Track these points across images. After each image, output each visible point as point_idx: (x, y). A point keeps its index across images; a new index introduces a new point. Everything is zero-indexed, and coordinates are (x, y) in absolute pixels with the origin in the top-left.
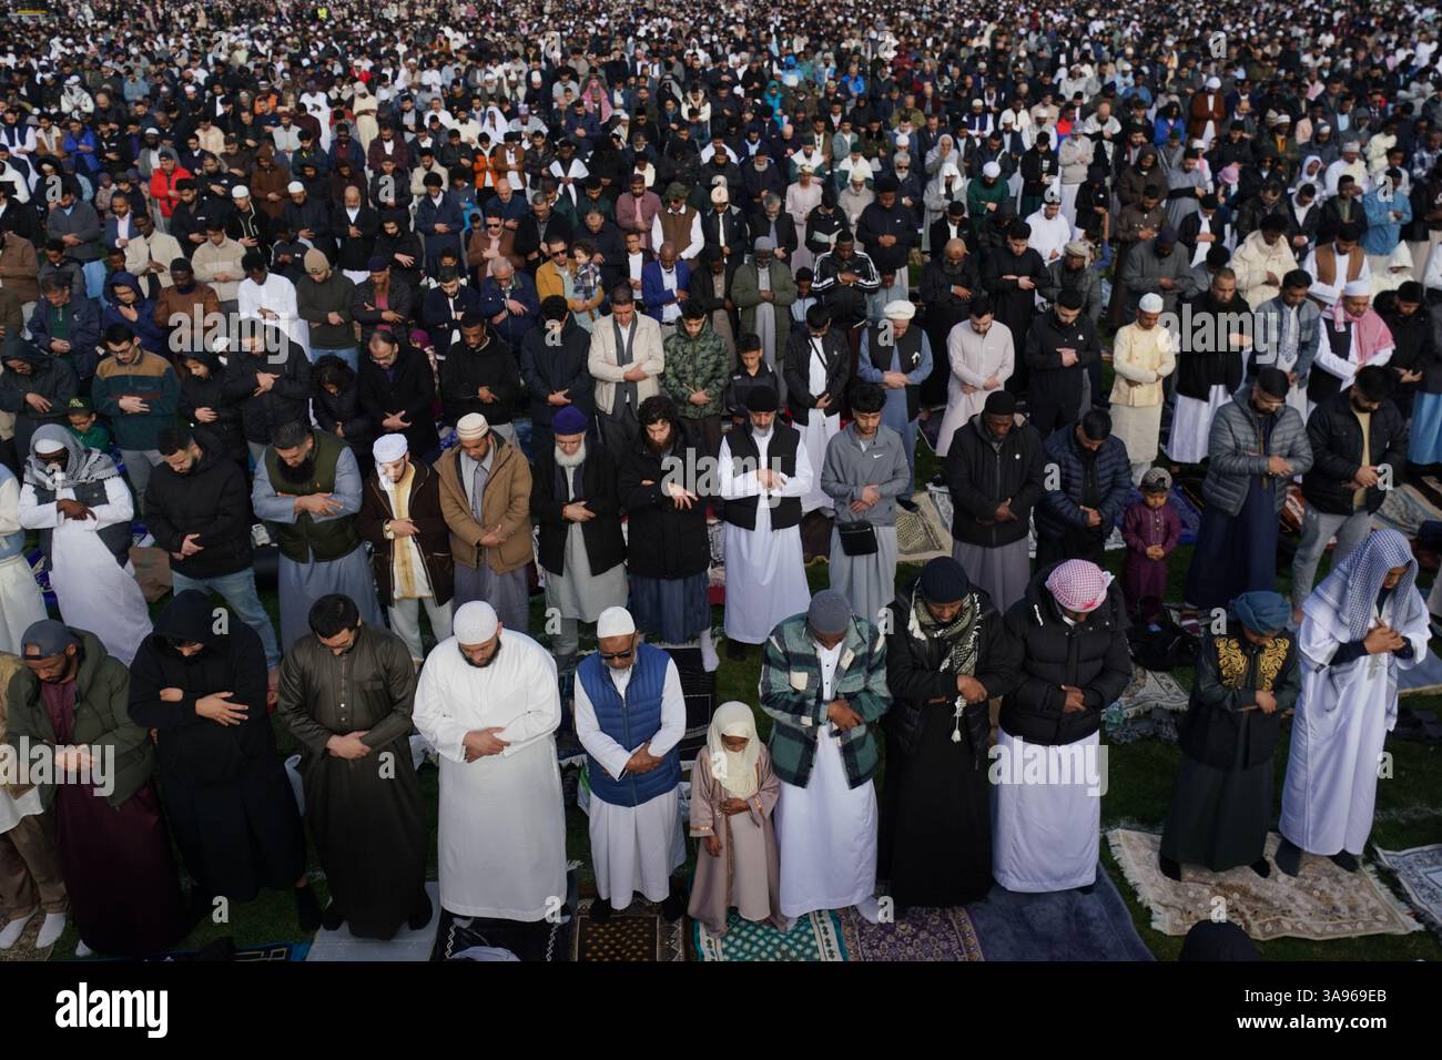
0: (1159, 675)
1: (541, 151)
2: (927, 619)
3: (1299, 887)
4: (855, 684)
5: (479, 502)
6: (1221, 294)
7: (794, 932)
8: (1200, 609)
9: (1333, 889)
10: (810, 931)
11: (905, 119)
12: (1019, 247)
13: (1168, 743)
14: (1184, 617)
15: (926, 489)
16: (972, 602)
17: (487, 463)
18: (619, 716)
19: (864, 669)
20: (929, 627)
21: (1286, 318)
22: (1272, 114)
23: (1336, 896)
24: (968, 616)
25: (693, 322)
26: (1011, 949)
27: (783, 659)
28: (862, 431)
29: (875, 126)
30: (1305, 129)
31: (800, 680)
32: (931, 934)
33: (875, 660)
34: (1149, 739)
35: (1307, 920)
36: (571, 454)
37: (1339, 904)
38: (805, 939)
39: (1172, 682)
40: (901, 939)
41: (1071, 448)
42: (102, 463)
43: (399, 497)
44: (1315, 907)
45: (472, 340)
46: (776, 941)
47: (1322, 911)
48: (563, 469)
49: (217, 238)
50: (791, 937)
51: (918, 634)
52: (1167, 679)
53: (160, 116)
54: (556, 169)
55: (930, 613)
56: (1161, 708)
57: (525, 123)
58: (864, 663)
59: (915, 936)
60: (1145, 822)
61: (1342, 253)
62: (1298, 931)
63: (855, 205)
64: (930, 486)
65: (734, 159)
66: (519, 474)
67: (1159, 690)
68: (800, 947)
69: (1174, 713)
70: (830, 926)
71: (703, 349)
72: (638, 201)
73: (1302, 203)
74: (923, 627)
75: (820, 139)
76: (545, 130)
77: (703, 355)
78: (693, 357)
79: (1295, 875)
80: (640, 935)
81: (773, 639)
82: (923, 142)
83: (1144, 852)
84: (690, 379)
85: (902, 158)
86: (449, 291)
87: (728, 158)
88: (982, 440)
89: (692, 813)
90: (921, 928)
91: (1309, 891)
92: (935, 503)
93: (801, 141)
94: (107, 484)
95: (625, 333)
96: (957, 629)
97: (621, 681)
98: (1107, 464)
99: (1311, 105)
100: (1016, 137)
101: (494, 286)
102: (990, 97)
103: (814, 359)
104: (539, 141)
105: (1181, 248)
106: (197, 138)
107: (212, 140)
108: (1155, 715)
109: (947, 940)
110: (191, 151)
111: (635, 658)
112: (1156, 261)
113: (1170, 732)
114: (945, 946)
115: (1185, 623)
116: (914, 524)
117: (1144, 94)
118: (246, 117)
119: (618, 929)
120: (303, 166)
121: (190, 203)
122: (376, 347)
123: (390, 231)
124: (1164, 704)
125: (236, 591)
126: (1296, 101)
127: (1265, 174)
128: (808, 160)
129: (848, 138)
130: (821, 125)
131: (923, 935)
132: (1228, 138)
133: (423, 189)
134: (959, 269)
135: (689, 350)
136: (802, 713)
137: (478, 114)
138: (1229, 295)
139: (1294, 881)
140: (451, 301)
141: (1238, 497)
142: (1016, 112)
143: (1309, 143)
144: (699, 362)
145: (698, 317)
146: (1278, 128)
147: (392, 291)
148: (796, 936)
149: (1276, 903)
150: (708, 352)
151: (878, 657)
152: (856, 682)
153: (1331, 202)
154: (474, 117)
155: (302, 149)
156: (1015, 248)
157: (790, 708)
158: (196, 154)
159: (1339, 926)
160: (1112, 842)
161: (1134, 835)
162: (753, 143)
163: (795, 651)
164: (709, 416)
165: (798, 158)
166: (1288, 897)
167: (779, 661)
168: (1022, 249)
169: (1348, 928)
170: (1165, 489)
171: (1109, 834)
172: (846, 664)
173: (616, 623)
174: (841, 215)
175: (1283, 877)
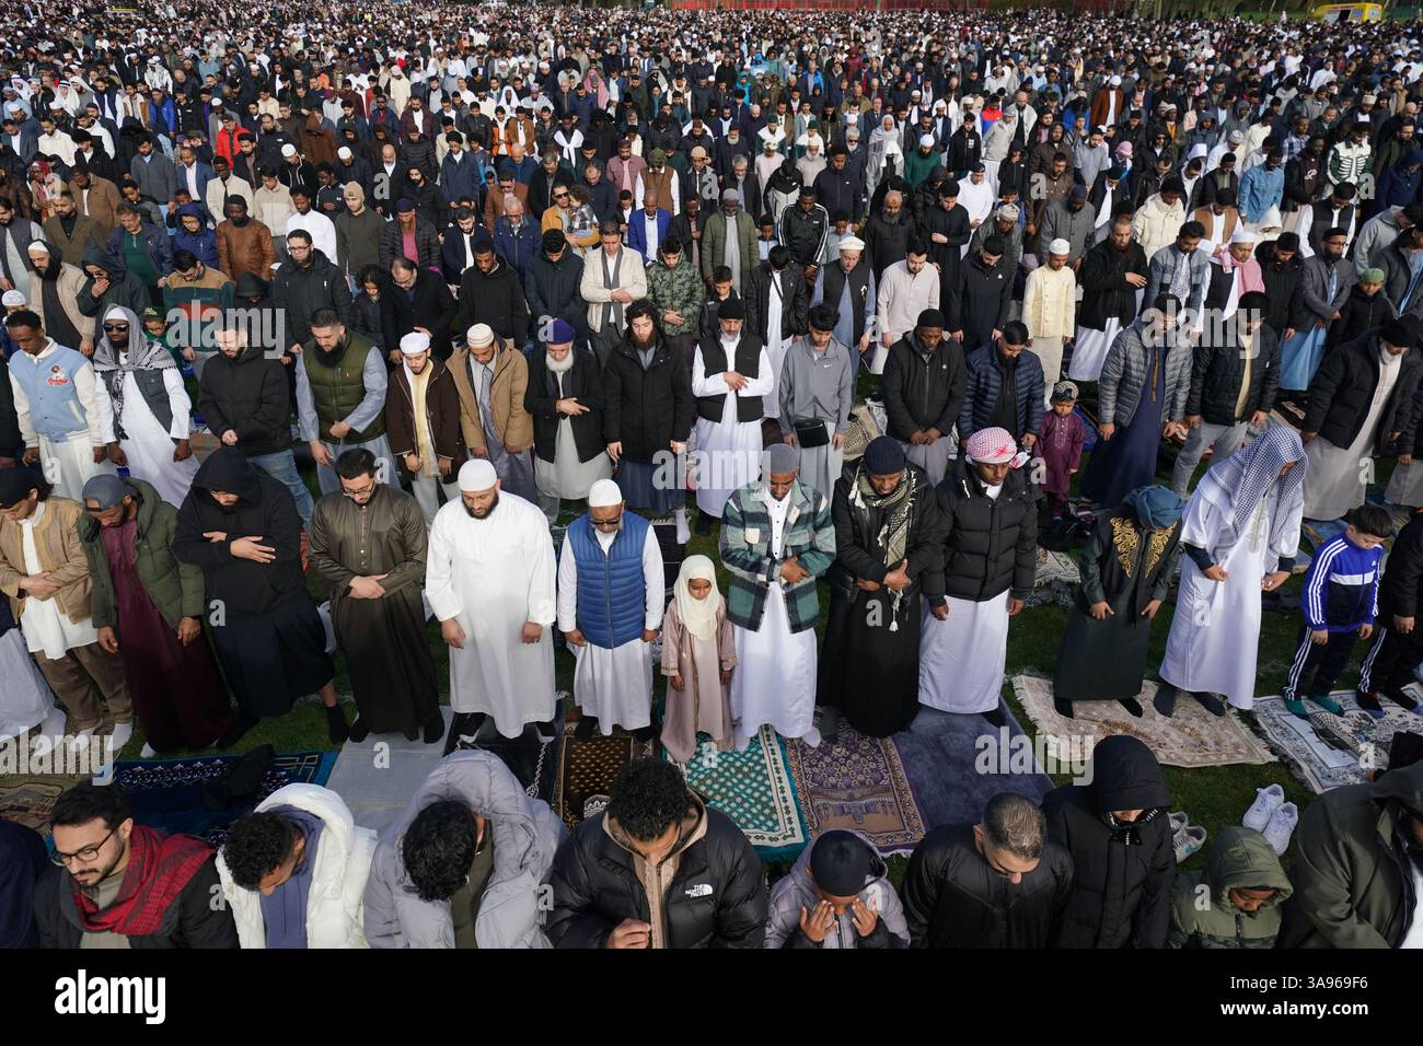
0: (1057, 554)
1: (548, 124)
2: (868, 490)
3: (1173, 725)
4: (802, 538)
5: (486, 395)
6: (1119, 238)
7: (746, 752)
8: (1094, 502)
9: (1202, 727)
10: (760, 752)
11: (855, 103)
12: (949, 204)
13: (1065, 608)
14: (1081, 509)
15: (865, 403)
16: (909, 478)
17: (492, 366)
18: (601, 569)
19: (810, 526)
20: (869, 497)
21: (1179, 262)
22: (1163, 104)
23: (1205, 732)
24: (904, 489)
25: (671, 256)
26: (929, 769)
27: (739, 517)
28: (815, 344)
29: (830, 111)
30: (1191, 119)
31: (753, 535)
32: (862, 756)
33: (820, 520)
34: (1050, 604)
35: (1179, 752)
36: (561, 361)
37: (1206, 739)
38: (755, 758)
39: (1069, 560)
40: (837, 760)
41: (993, 360)
42: (162, 355)
43: (418, 388)
44: (1186, 742)
45: (484, 264)
46: (731, 759)
47: (1192, 745)
48: (554, 374)
49: (271, 183)
50: (744, 756)
51: (859, 503)
52: (1064, 558)
53: (226, 89)
54: (559, 137)
55: (872, 485)
56: (1060, 580)
57: (535, 100)
58: (809, 520)
59: (848, 758)
60: (1043, 670)
61: (1218, 214)
62: (1172, 760)
63: (811, 169)
64: (869, 401)
65: (710, 133)
66: (519, 373)
67: (1057, 566)
68: (751, 764)
69: (1071, 584)
70: (777, 748)
71: (680, 277)
72: (626, 163)
73: (1190, 176)
74: (864, 497)
75: (782, 119)
76: (552, 108)
77: (679, 281)
78: (670, 285)
79: (1170, 716)
80: (617, 753)
81: (731, 502)
82: (869, 123)
83: (1041, 695)
84: (668, 302)
85: (853, 133)
86: (466, 227)
87: (705, 131)
88: (915, 353)
89: (663, 655)
90: (854, 751)
91: (1181, 728)
92: (872, 415)
93: (767, 119)
94: (165, 372)
95: (611, 263)
96: (893, 500)
97: (606, 542)
98: (1023, 376)
99: (1197, 100)
100: (947, 121)
101: (506, 223)
102: (927, 90)
103: (773, 289)
104: (546, 116)
105: (1089, 207)
106: (257, 105)
107: (269, 108)
108: (1054, 586)
109: (877, 761)
110: (252, 115)
111: (621, 524)
112: (1069, 215)
113: (1067, 600)
114: (873, 766)
115: (1080, 514)
116: (854, 431)
117: (1056, 89)
118: (301, 92)
119: (598, 747)
120: (344, 131)
121: (249, 155)
122: (398, 273)
123: (413, 177)
124: (1063, 578)
125: (279, 468)
126: (1185, 97)
127: (1158, 151)
128: (773, 136)
129: (807, 118)
130: (783, 107)
131: (855, 757)
132: (1127, 124)
133: (447, 147)
134: (896, 219)
135: (667, 275)
136: (758, 571)
137: (495, 93)
138: (1126, 240)
139: (1168, 720)
140: (467, 238)
141: (1130, 411)
142: (947, 102)
143: (1194, 130)
144: (676, 288)
145: (675, 252)
146: (1168, 116)
147: (419, 229)
148: (748, 755)
149: (1154, 738)
150: (683, 279)
151: (823, 517)
152: (803, 537)
153: (1212, 176)
154: (491, 96)
155: (346, 116)
156: (946, 204)
157: (748, 566)
158: (255, 118)
159: (1206, 756)
160: (1016, 686)
161: (1035, 680)
162: (726, 119)
163: (750, 511)
164: (682, 334)
165: (764, 133)
166: (1164, 733)
167: (736, 520)
168: (952, 205)
169: (1214, 758)
170: (1071, 399)
171: (1014, 679)
172: (792, 520)
173: (606, 495)
174: (800, 178)
175: (1159, 717)
